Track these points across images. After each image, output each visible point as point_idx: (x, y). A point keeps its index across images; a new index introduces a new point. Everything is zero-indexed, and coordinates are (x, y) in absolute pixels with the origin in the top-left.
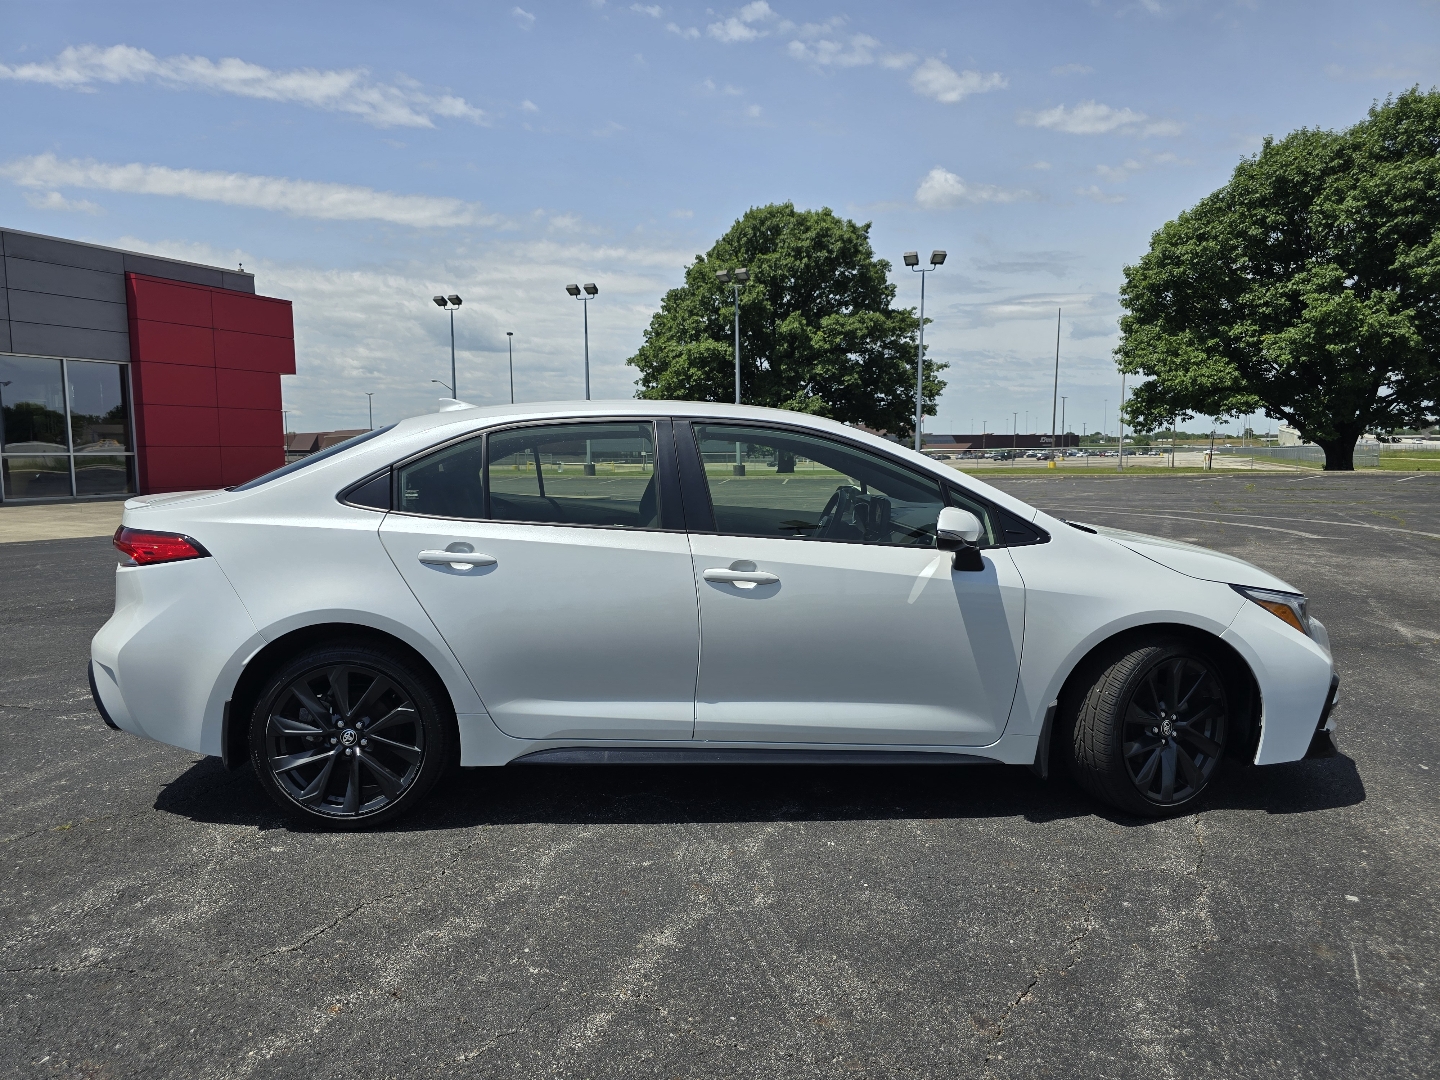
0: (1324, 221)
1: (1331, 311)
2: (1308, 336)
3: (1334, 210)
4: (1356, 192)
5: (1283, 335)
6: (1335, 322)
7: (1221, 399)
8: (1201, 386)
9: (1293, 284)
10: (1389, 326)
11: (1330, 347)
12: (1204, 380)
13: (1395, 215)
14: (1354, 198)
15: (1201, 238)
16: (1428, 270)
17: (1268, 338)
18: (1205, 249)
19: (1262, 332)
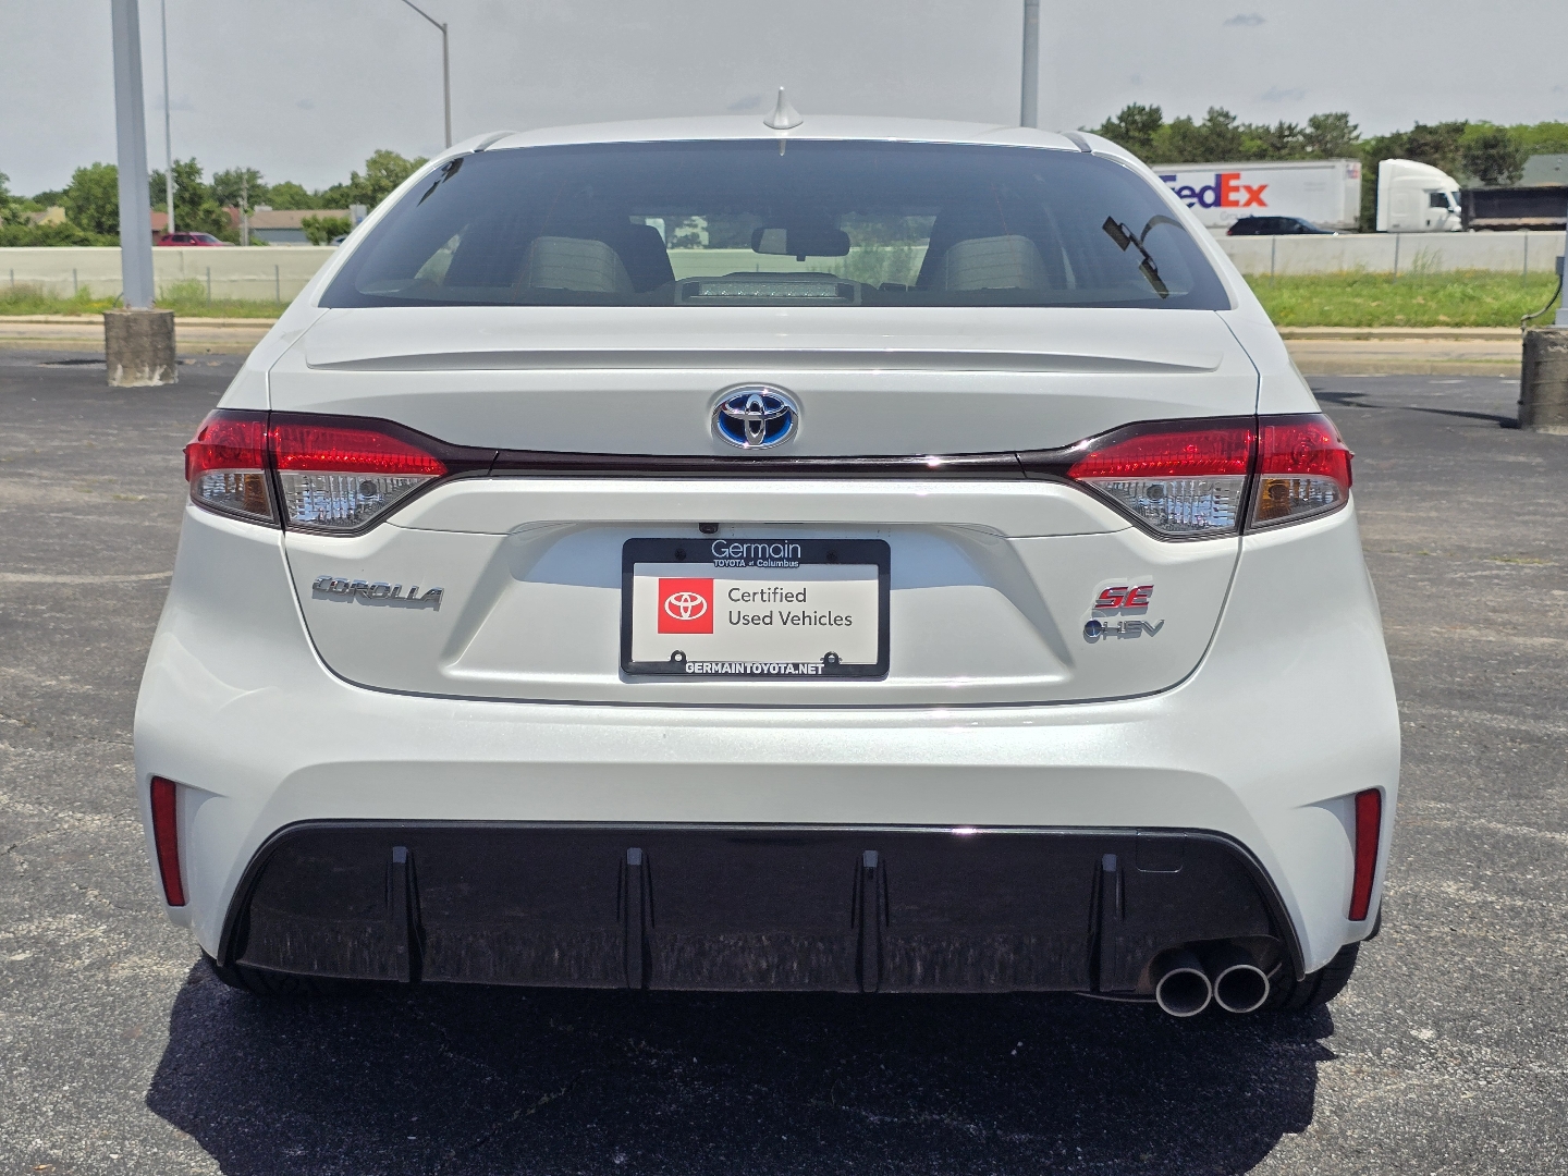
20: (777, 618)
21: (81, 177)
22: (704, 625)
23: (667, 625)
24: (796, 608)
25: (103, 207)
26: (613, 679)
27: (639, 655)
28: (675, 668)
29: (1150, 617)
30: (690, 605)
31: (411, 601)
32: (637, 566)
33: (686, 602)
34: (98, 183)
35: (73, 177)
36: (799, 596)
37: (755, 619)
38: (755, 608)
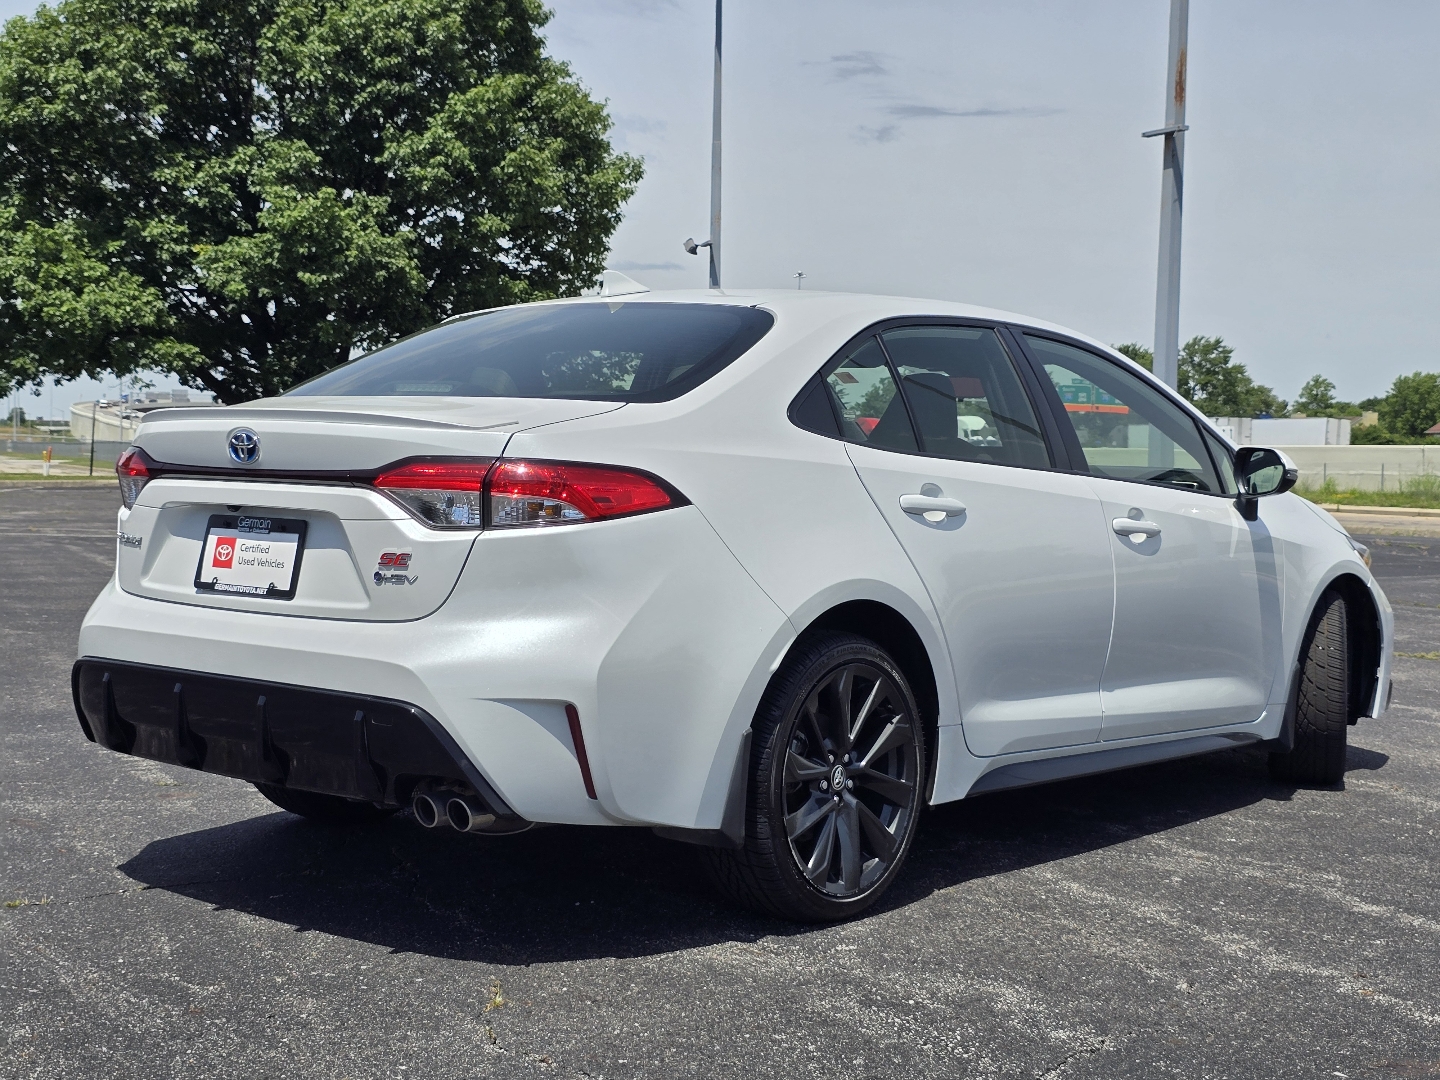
0: (280, 68)
1: (305, 219)
2: (270, 254)
3: (294, 52)
4: (324, 30)
5: (227, 248)
6: (311, 238)
7: (140, 346)
8: (107, 320)
9: (237, 163)
10: (382, 253)
11: (304, 276)
12: (112, 311)
13: (378, 76)
14: (322, 40)
15: (88, 60)
16: (430, 172)
17: (204, 250)
18: (100, 80)
19: (194, 241)
20: (256, 563)
21: (1402, 385)
23: (217, 563)
24: (263, 557)
25: (1419, 411)
26: (191, 590)
27: (203, 579)
28: (213, 587)
29: (409, 573)
30: (226, 552)
32: (210, 529)
33: (225, 550)
34: (1416, 391)
35: (1395, 384)
36: (266, 551)
37: (247, 562)
38: (249, 556)
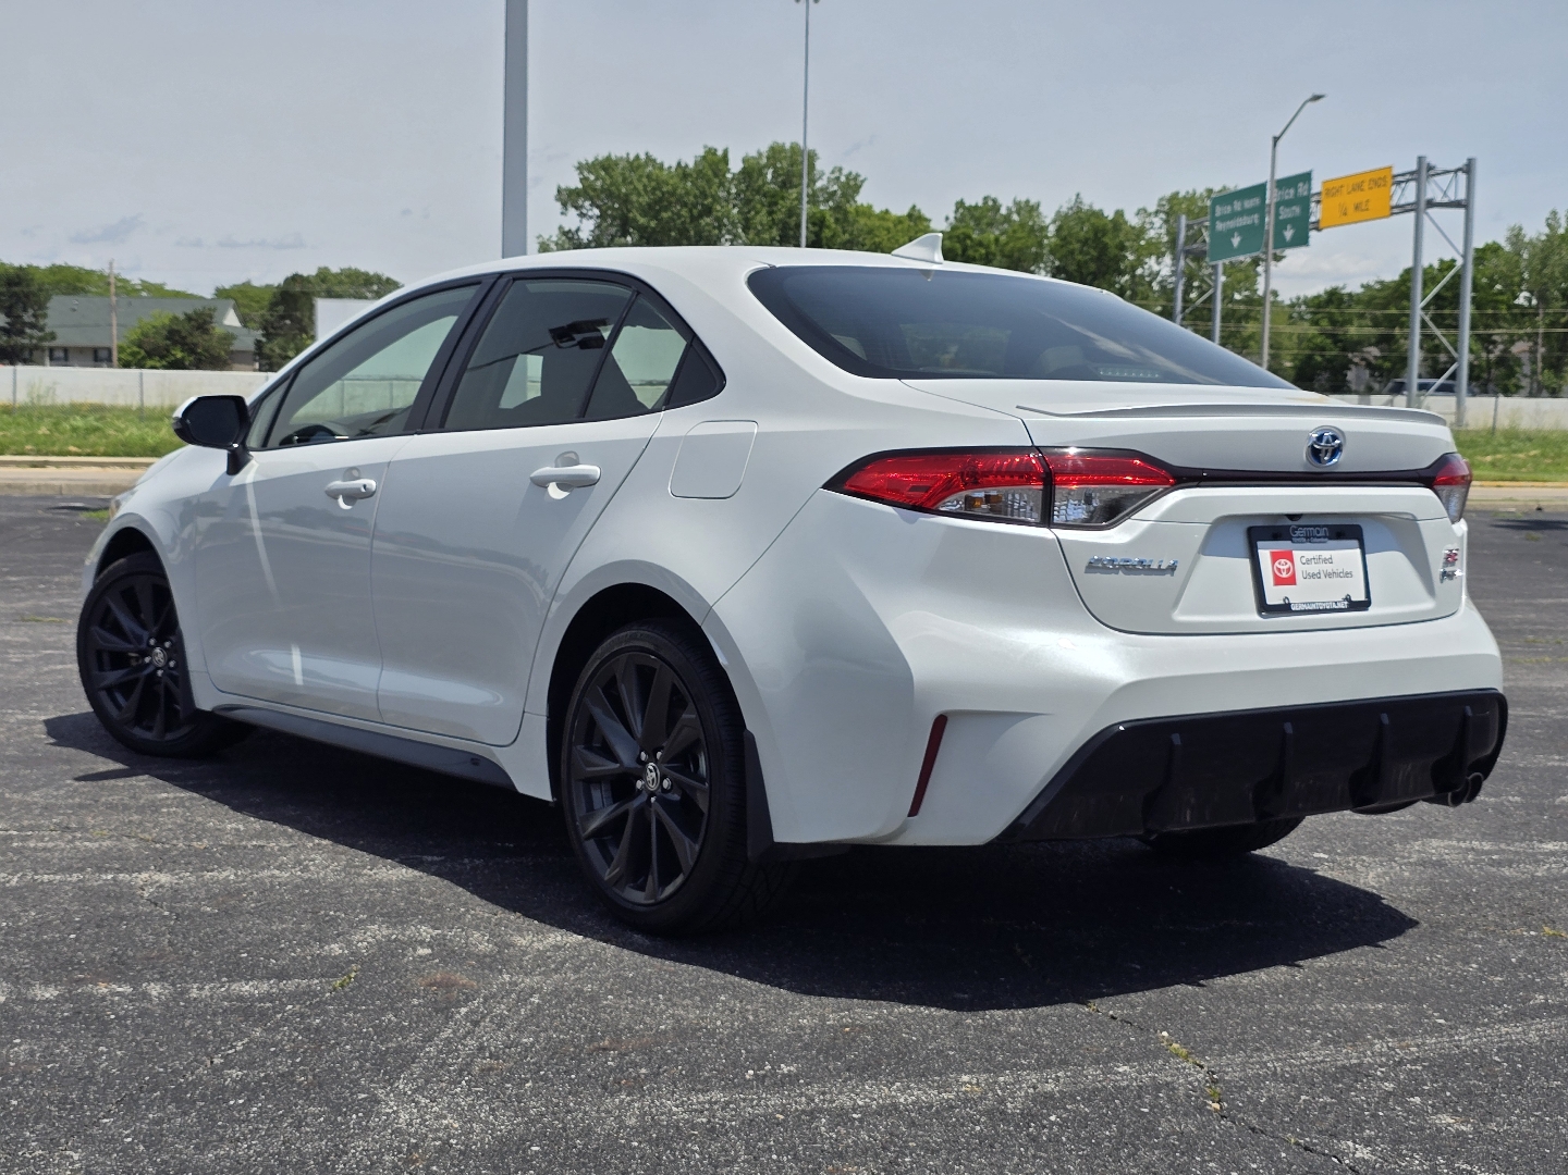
20: (1322, 576)
22: (1291, 581)
23: (1279, 581)
24: (1328, 567)
26: (1256, 617)
27: (1268, 600)
28: (1285, 609)
30: (1286, 567)
31: (1160, 571)
32: (1260, 544)
33: (1283, 564)
36: (1329, 561)
37: (1313, 576)
38: (1313, 568)
